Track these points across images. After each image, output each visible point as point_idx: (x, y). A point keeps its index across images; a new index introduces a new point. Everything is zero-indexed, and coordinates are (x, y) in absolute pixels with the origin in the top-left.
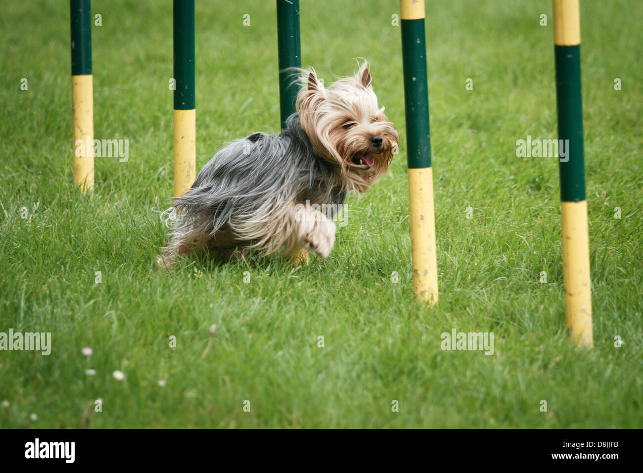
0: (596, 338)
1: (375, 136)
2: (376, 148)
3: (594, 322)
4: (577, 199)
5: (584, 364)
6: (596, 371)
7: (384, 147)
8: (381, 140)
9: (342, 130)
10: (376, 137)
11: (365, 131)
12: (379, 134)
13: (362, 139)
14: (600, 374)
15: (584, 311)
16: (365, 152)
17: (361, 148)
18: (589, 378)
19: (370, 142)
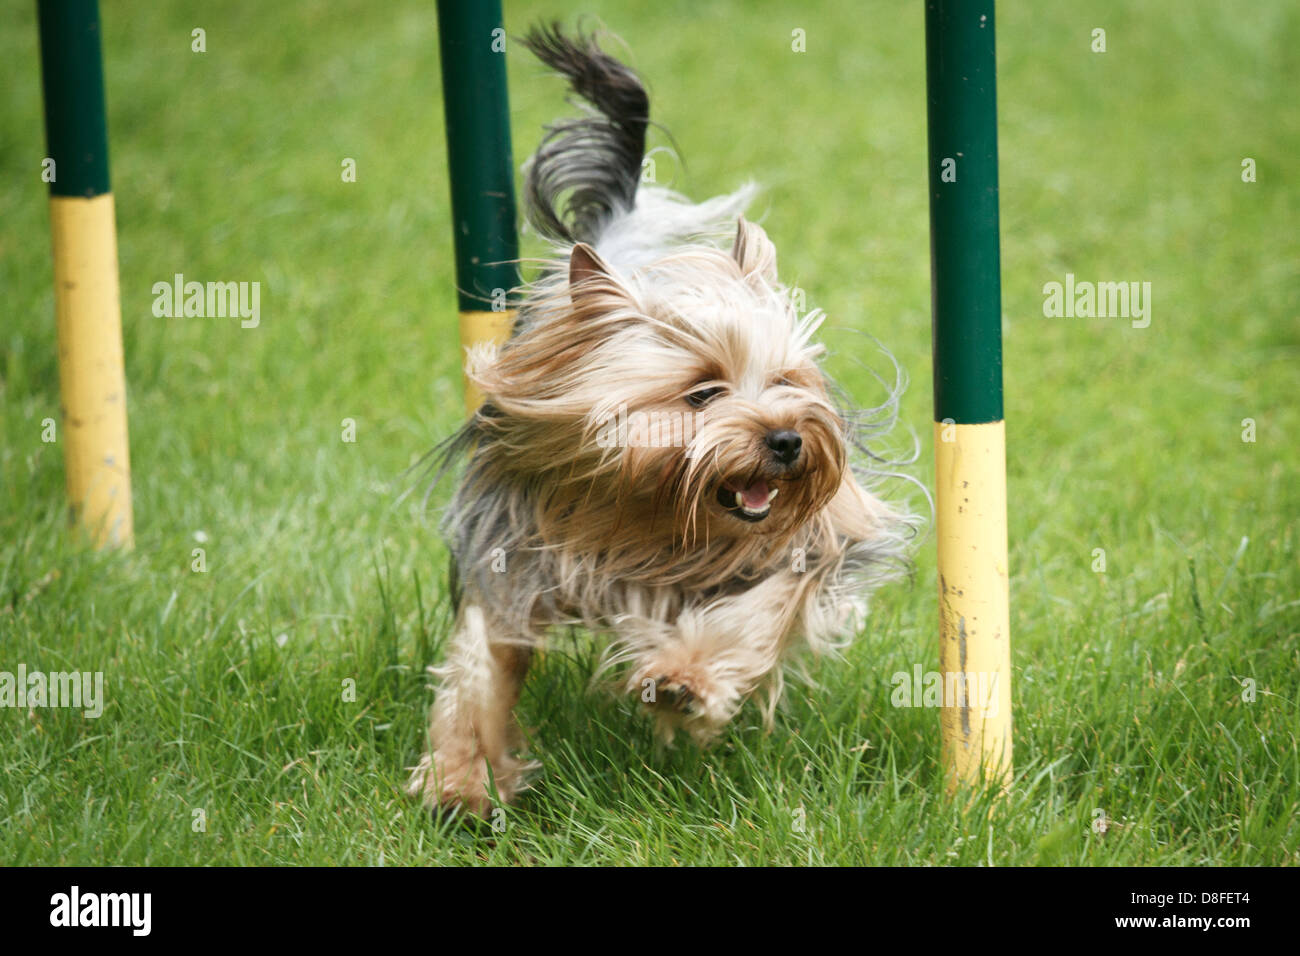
0: (140, 526)
1: (778, 430)
2: (783, 468)
3: (134, 486)
4: (91, 190)
5: (110, 590)
6: (137, 606)
7: (806, 461)
8: (798, 442)
9: (684, 407)
10: (783, 435)
11: (753, 414)
12: (790, 423)
13: (741, 439)
14: (151, 612)
15: (109, 462)
16: (750, 475)
17: (739, 466)
18: (124, 623)
19: (764, 448)
